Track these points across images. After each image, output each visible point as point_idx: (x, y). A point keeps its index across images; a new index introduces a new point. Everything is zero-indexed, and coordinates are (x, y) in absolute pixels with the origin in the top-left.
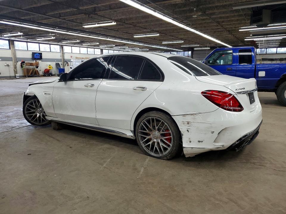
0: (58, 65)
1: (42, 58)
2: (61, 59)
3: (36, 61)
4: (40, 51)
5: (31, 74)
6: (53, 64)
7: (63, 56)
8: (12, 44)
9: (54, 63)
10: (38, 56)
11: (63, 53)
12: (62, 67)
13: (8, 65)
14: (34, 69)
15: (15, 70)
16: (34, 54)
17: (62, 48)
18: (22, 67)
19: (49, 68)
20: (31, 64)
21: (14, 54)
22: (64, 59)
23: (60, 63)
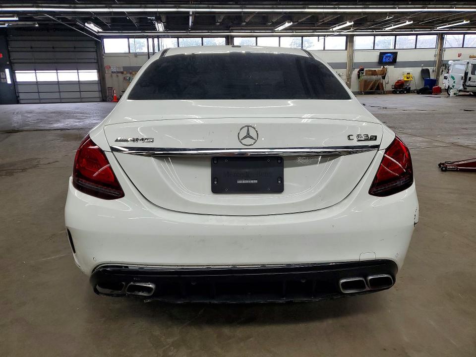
0: (425, 73)
1: (397, 60)
2: (435, 62)
3: (384, 67)
4: (395, 49)
5: (371, 89)
6: (416, 72)
7: (440, 55)
8: (350, 42)
9: (418, 70)
10: (389, 58)
11: (441, 50)
12: (432, 77)
14: (376, 81)
15: (348, 83)
16: (382, 55)
18: (359, 77)
19: (406, 79)
20: (374, 73)
21: (351, 57)
22: (441, 60)
23: (431, 69)
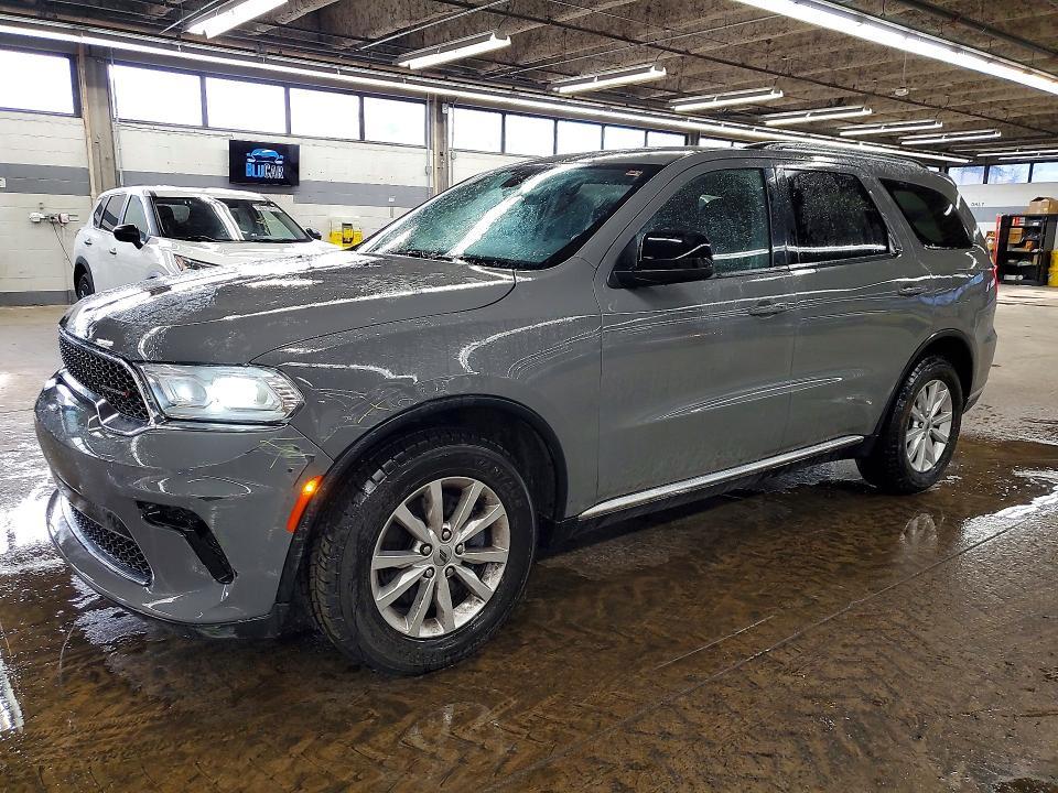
1: (301, 178)
2: (429, 190)
4: (289, 134)
7: (442, 171)
11: (445, 155)
13: (54, 221)
16: (241, 150)
17: (442, 119)
